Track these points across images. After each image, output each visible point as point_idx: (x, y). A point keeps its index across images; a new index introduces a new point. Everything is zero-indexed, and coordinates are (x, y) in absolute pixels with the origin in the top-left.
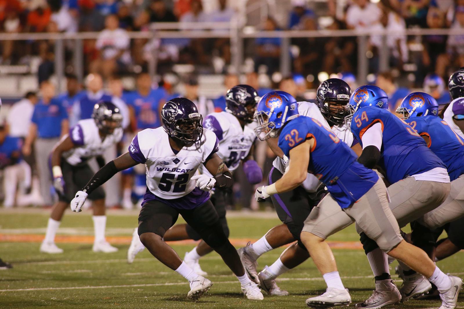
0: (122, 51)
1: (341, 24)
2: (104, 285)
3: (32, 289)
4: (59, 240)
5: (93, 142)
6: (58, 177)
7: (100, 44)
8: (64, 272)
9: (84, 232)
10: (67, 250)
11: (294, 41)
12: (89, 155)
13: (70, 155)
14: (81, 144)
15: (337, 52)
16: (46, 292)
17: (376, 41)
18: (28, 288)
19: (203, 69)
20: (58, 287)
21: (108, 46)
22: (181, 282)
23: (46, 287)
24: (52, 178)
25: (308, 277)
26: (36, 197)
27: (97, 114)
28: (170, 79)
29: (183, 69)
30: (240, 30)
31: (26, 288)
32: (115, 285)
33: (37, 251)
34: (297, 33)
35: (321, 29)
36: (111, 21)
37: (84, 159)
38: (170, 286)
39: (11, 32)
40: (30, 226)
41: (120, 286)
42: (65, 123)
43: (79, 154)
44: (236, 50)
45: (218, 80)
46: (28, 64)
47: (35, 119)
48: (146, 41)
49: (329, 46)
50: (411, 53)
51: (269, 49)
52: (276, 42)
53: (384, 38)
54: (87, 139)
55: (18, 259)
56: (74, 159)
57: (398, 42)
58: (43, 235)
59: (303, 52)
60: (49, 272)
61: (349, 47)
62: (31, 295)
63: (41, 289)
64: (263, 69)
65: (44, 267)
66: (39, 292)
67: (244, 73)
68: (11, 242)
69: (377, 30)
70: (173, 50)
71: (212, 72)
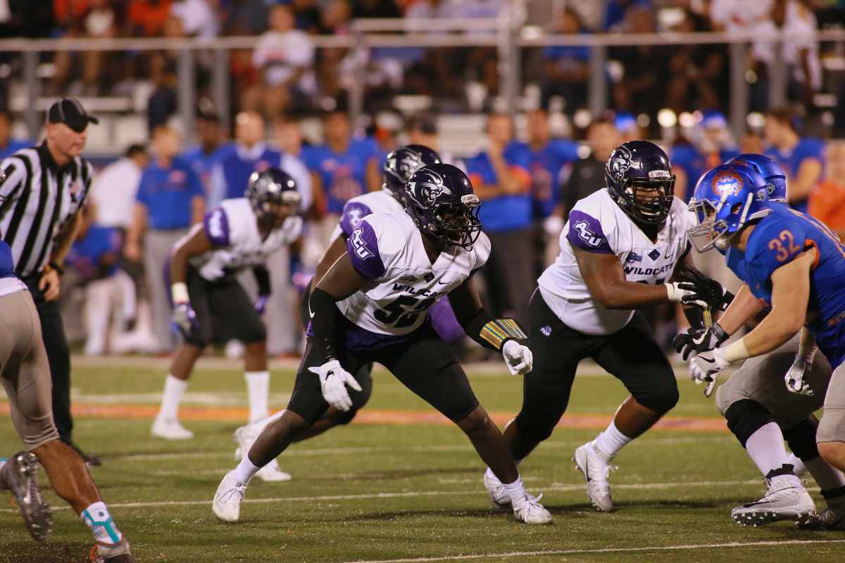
0: (300, 71)
1: (699, 22)
2: (268, 497)
3: (138, 504)
4: (186, 415)
5: (246, 241)
6: (182, 303)
7: (259, 58)
8: (195, 473)
9: (232, 400)
10: (200, 433)
11: (614, 53)
12: (238, 264)
13: (205, 262)
14: (223, 243)
15: (692, 72)
16: (163, 509)
17: (763, 52)
18: (129, 502)
19: (447, 104)
20: (185, 500)
21: (274, 62)
22: (407, 492)
23: (162, 500)
24: (171, 304)
25: (639, 483)
26: (143, 337)
27: (255, 190)
28: (387, 121)
29: (411, 104)
30: (515, 33)
31: (127, 501)
32: (288, 497)
33: (146, 435)
34: (618, 38)
35: (663, 31)
36: (281, 16)
37: (229, 271)
38: (388, 498)
39: (99, 37)
40: (133, 389)
41: (297, 499)
42: (197, 203)
43: (221, 261)
44: (508, 69)
45: (475, 123)
46: (129, 95)
47: (142, 195)
48: (344, 52)
49: (677, 62)
50: (826, 73)
51: (568, 66)
52: (581, 54)
53: (778, 47)
54: (234, 235)
55: (112, 449)
56: (211, 271)
57: (804, 53)
58: (157, 406)
59: (629, 73)
60: (168, 473)
61: (714, 63)
62: (135, 515)
63: (154, 504)
64: (557, 104)
65: (158, 464)
66: (149, 509)
67: (523, 112)
68: (99, 418)
69: (764, 32)
70: (393, 69)
71: (465, 109)
